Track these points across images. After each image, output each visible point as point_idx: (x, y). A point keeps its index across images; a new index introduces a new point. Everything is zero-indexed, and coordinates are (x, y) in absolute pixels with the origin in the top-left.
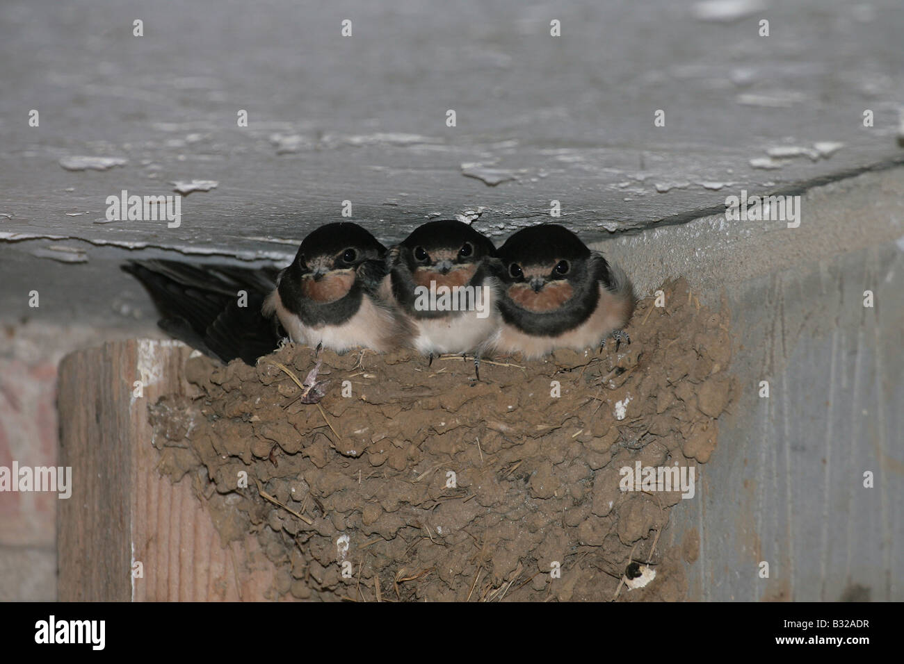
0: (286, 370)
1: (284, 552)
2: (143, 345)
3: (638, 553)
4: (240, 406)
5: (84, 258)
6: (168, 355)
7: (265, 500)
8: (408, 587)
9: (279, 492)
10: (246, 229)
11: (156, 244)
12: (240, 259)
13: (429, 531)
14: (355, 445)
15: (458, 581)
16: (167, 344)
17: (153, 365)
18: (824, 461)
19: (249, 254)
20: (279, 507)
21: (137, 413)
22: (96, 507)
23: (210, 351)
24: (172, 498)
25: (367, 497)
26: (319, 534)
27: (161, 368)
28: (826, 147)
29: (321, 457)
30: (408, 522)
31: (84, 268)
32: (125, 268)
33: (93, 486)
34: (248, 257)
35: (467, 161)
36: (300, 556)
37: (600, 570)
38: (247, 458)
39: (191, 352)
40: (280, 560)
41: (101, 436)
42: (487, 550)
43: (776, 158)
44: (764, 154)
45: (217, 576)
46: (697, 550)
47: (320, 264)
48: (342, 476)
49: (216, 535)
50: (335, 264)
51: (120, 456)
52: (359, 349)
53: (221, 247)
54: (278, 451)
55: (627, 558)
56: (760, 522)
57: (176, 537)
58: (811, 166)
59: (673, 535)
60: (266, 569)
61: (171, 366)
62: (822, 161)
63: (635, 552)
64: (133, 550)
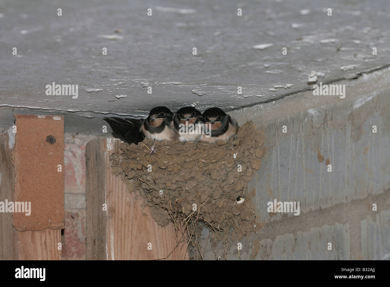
0: (146, 146)
1: (146, 195)
2: (108, 140)
3: (240, 194)
4: (134, 155)
5: (92, 116)
6: (115, 142)
7: (141, 181)
8: (179, 204)
9: (144, 179)
10: (135, 108)
11: (111, 113)
12: (134, 117)
13: (184, 189)
14: (164, 166)
15: (192, 202)
16: (114, 139)
17: (111, 145)
18: (289, 169)
19: (136, 115)
20: (144, 182)
21: (106, 158)
22: (96, 183)
23: (126, 141)
24: (116, 180)
25: (168, 180)
26: (155, 190)
27: (113, 146)
28: (289, 85)
29: (155, 169)
30: (179, 186)
31: (93, 119)
32: (104, 119)
33: (95, 178)
34: (136, 116)
35: (193, 89)
36: (150, 196)
37: (230, 199)
38: (136, 169)
39: (121, 142)
40: (145, 197)
41: (97, 164)
42: (199, 194)
43: (276, 88)
44: (273, 87)
45: (128, 201)
46: (255, 193)
47: (153, 117)
48: (161, 174)
49: (128, 190)
50: (158, 117)
51: (102, 169)
52: (165, 140)
53: (129, 113)
54: (144, 168)
55: (237, 195)
56: (272, 186)
57: (117, 191)
58: (285, 90)
59: (249, 189)
60: (141, 199)
61: (116, 145)
62: (288, 89)
63: (239, 194)
64: (106, 194)
